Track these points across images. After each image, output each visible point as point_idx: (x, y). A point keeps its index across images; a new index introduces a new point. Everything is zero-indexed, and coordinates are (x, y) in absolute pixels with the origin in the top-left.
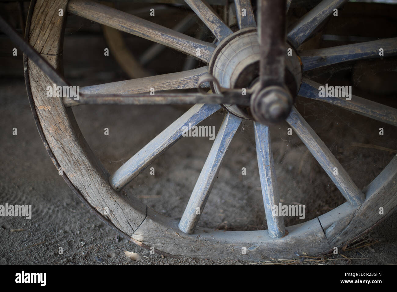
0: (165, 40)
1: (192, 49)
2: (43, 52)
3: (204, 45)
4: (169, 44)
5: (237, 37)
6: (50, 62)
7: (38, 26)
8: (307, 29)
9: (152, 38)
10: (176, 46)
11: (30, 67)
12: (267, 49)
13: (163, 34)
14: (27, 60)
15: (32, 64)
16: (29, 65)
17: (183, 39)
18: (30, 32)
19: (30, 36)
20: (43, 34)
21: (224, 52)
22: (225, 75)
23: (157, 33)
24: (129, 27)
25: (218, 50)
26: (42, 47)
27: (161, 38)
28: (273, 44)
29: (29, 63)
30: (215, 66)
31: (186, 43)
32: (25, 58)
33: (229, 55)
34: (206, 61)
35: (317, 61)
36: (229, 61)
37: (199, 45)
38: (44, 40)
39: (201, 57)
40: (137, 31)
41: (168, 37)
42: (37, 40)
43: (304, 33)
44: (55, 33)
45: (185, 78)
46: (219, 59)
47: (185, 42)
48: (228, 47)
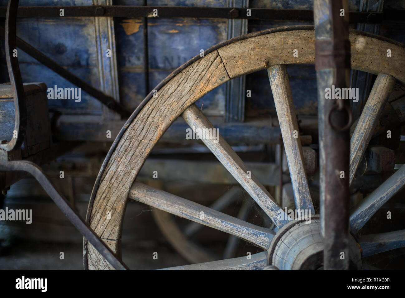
0: (225, 227)
1: (251, 237)
2: (103, 237)
3: (263, 232)
4: (228, 231)
5: (297, 225)
6: (109, 246)
7: (99, 211)
8: (366, 216)
9: (211, 225)
10: (236, 233)
11: (89, 251)
12: (331, 241)
13: (223, 221)
14: (87, 244)
15: (91, 248)
16: (88, 249)
17: (242, 226)
18: (91, 217)
19: (91, 220)
20: (104, 219)
21: (284, 240)
22: (285, 263)
23: (217, 220)
24: (189, 214)
25: (278, 237)
26: (102, 232)
27: (220, 225)
28: (337, 237)
29: (88, 247)
30: (274, 254)
31: (246, 230)
32: (85, 242)
33: (290, 243)
34: (266, 248)
35: (376, 246)
36: (289, 249)
37: (258, 232)
38: (105, 225)
39: (260, 244)
40: (197, 218)
41: (228, 224)
42: (98, 224)
43: (363, 220)
44: (116, 219)
45: (244, 265)
46: (279, 247)
47: (244, 229)
48: (288, 235)
